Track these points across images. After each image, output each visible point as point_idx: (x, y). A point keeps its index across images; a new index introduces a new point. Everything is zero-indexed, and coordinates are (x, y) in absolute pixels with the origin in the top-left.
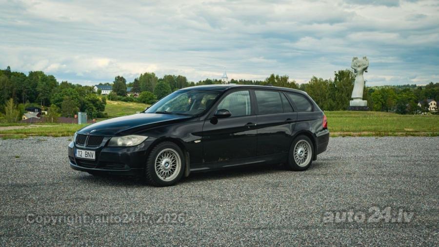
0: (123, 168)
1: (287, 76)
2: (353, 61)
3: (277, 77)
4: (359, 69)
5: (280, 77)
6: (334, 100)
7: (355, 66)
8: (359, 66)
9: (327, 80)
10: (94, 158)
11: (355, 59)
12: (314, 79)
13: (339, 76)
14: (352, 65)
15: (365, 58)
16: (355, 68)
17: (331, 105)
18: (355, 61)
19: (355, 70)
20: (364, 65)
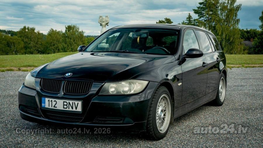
0: (121, 122)
1: (34, 28)
2: (99, 18)
3: (28, 29)
4: (104, 24)
5: (30, 28)
6: (66, 43)
7: (101, 21)
8: (104, 22)
9: (59, 31)
10: (79, 109)
11: (101, 17)
12: (52, 30)
13: (68, 29)
14: (99, 21)
15: (107, 16)
16: (101, 23)
17: (64, 46)
18: (101, 18)
19: (101, 24)
20: (107, 21)
